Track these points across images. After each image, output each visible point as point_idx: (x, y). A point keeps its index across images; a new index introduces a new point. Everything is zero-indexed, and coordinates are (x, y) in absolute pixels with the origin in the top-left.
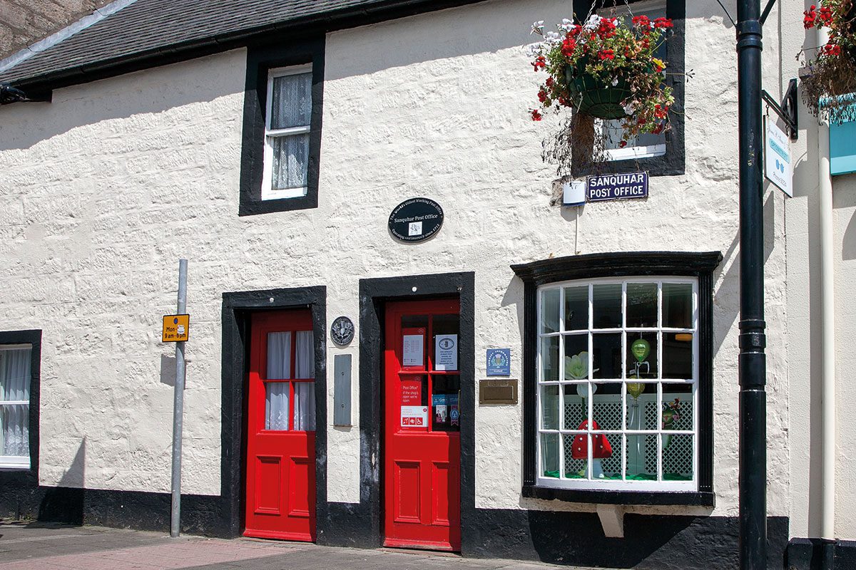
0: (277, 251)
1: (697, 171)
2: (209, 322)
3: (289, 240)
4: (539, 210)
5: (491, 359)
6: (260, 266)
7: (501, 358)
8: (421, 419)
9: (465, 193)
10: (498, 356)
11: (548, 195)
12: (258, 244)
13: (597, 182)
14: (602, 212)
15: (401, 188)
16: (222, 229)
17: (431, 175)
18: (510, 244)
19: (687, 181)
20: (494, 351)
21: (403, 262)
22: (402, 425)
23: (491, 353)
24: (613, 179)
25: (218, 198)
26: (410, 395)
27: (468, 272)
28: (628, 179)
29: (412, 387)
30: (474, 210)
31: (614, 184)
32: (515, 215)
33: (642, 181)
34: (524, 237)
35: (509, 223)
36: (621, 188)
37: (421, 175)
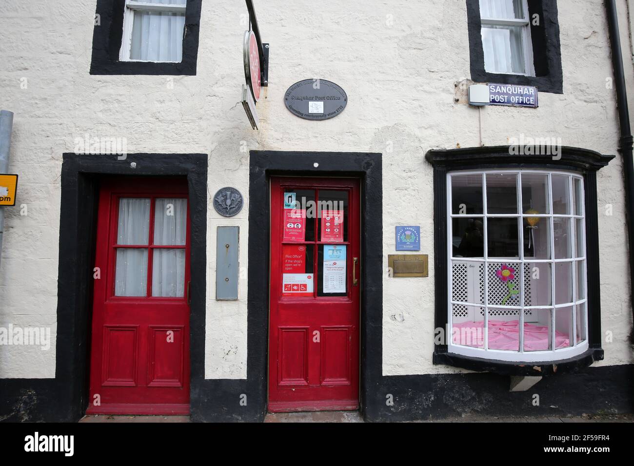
0: (142, 114)
1: (571, 93)
2: (43, 185)
3: (159, 105)
4: (444, 105)
5: (401, 236)
6: (117, 128)
7: (411, 234)
8: (305, 286)
9: (368, 82)
10: (408, 233)
11: (451, 94)
12: (116, 105)
13: (496, 88)
14: (500, 114)
15: (297, 69)
16: (65, 86)
17: (332, 61)
18: (417, 132)
19: (566, 100)
20: (403, 227)
21: (303, 138)
22: (284, 292)
23: (400, 230)
24: (509, 89)
25: (61, 53)
26: (293, 263)
27: (375, 153)
28: (522, 91)
29: (296, 256)
30: (378, 97)
31: (510, 92)
32: (421, 106)
33: (533, 94)
34: (430, 127)
35: (415, 113)
36: (516, 97)
37: (319, 59)
